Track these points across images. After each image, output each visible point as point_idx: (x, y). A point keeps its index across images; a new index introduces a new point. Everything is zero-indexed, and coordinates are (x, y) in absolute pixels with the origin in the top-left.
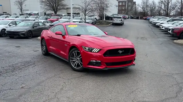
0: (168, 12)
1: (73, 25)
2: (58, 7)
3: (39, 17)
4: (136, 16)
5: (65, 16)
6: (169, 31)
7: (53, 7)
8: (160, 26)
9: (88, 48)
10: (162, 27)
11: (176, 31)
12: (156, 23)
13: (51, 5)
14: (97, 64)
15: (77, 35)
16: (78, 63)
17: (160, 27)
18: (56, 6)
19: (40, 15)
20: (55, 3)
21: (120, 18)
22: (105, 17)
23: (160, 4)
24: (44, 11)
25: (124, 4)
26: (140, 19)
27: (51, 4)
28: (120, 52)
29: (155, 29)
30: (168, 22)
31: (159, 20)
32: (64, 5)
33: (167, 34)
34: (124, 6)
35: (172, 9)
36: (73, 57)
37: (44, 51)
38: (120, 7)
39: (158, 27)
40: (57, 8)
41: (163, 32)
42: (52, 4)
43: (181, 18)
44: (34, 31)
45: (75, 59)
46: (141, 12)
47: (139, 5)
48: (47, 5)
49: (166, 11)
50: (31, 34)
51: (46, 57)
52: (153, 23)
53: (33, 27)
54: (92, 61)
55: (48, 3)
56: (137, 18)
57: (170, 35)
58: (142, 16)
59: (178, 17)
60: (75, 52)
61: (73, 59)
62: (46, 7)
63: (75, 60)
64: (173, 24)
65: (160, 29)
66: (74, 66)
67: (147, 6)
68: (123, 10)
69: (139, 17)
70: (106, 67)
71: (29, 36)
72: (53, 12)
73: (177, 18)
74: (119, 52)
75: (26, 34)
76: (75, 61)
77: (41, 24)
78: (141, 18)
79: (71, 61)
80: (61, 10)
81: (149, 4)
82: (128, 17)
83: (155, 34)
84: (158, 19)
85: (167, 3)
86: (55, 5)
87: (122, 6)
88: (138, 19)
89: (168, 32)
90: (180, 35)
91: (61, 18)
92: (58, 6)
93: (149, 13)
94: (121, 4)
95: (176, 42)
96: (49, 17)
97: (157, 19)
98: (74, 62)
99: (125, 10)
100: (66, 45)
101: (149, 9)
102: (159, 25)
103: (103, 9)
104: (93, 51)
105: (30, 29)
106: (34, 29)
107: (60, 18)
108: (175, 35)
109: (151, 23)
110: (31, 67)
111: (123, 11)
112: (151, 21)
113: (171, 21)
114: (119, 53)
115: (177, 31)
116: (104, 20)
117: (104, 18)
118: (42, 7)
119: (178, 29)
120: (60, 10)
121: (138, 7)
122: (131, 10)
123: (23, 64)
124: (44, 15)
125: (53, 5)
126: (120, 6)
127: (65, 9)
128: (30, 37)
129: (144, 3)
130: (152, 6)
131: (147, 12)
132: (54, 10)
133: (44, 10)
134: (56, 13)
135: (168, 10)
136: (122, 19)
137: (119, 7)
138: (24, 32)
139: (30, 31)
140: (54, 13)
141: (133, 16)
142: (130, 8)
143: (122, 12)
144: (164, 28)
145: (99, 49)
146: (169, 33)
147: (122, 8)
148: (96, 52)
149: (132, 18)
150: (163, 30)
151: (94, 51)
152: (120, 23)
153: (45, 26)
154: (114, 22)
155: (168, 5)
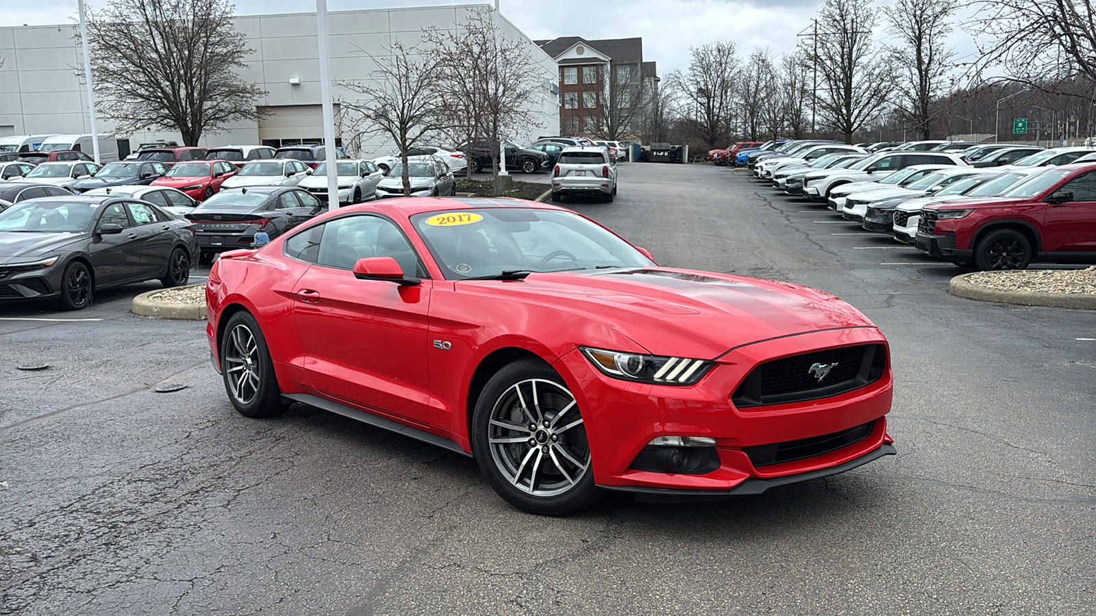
0: (849, 114)
1: (455, 215)
2: (207, 104)
3: (92, 168)
4: (665, 145)
5: (255, 155)
6: (903, 223)
7: (174, 104)
8: (835, 196)
9: (625, 358)
10: (850, 204)
11: (947, 225)
12: (807, 180)
13: (163, 92)
14: (689, 458)
15: (499, 273)
16: (546, 460)
17: (834, 205)
18: (189, 96)
19: (96, 156)
20: (189, 83)
21: (598, 157)
22: (503, 155)
23: (798, 70)
24: (119, 129)
25: (589, 75)
26: (690, 161)
27: (159, 85)
28: (820, 369)
29: (802, 217)
30: (869, 171)
31: (813, 162)
32: (244, 91)
33: (890, 242)
34: (589, 88)
35: (873, 102)
36: (508, 418)
37: (247, 392)
38: (567, 98)
39: (821, 203)
40: (198, 114)
41: (859, 229)
42: (165, 84)
43: (929, 147)
44: (107, 256)
45: (528, 435)
46: (691, 121)
47: (677, 82)
48: (133, 93)
49: (837, 110)
50: (83, 282)
51: (262, 424)
52: (780, 181)
53: (97, 237)
54: (658, 442)
55: (142, 77)
56: (675, 157)
57: (913, 249)
58: (699, 143)
59: (904, 146)
60: (526, 389)
61: (506, 433)
62: (129, 105)
63: (526, 439)
64: (904, 184)
65: (834, 213)
66: (513, 481)
67: (725, 85)
68: (590, 112)
69: (680, 150)
70: (753, 478)
71: (74, 296)
72: (176, 136)
73: (906, 148)
74: (814, 372)
75: (55, 282)
76: (525, 448)
77: (140, 214)
78: (698, 156)
79: (497, 445)
80: (222, 119)
81: (735, 70)
82: (623, 154)
83: (821, 248)
84: (807, 158)
85: (843, 69)
86: (183, 93)
87: (580, 87)
88: (681, 162)
89: (896, 228)
90: (975, 248)
91: (236, 170)
92: (205, 94)
93: (739, 127)
94: (572, 78)
95: (965, 285)
96: (159, 168)
97: (799, 159)
98: (518, 453)
99: (598, 112)
100: (444, 345)
101: (735, 100)
102: (823, 194)
103: (496, 106)
104: (658, 375)
105: (79, 247)
106: (100, 247)
107: (228, 168)
108: (945, 248)
109: (767, 181)
110: (212, 503)
111: (589, 121)
112: (769, 173)
113: (887, 165)
114: (811, 381)
115: (956, 222)
116: (503, 172)
117: (503, 164)
118: (106, 104)
119: (960, 211)
120: (220, 124)
121: (668, 91)
122: (632, 111)
123: (149, 488)
124: (116, 152)
125: (176, 92)
126: (571, 88)
127: (245, 114)
128: (83, 296)
129: (706, 70)
130: (752, 84)
131: (728, 121)
132: (179, 122)
133: (117, 123)
134: (191, 138)
135: (848, 106)
136: (607, 165)
137: (562, 97)
138: (45, 266)
139: (78, 260)
140: (181, 142)
141: (648, 148)
142: (625, 101)
143: (582, 122)
144: (859, 210)
145: (698, 364)
146: (905, 236)
147: (581, 101)
148: (682, 379)
149: (643, 157)
150: (857, 217)
151: (670, 377)
152: (597, 186)
153: (167, 224)
154: (564, 186)
155: (849, 77)
